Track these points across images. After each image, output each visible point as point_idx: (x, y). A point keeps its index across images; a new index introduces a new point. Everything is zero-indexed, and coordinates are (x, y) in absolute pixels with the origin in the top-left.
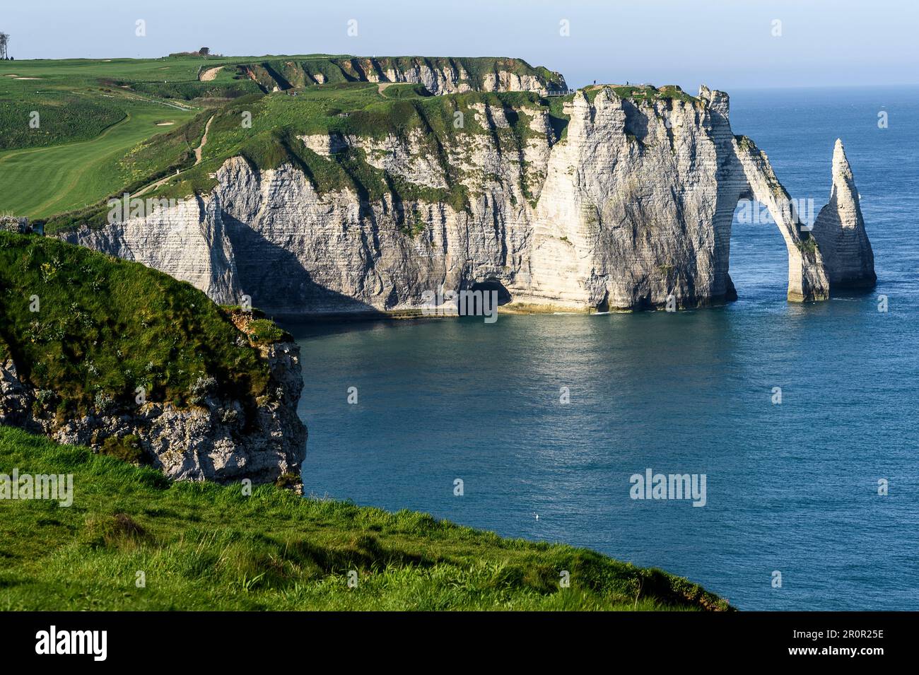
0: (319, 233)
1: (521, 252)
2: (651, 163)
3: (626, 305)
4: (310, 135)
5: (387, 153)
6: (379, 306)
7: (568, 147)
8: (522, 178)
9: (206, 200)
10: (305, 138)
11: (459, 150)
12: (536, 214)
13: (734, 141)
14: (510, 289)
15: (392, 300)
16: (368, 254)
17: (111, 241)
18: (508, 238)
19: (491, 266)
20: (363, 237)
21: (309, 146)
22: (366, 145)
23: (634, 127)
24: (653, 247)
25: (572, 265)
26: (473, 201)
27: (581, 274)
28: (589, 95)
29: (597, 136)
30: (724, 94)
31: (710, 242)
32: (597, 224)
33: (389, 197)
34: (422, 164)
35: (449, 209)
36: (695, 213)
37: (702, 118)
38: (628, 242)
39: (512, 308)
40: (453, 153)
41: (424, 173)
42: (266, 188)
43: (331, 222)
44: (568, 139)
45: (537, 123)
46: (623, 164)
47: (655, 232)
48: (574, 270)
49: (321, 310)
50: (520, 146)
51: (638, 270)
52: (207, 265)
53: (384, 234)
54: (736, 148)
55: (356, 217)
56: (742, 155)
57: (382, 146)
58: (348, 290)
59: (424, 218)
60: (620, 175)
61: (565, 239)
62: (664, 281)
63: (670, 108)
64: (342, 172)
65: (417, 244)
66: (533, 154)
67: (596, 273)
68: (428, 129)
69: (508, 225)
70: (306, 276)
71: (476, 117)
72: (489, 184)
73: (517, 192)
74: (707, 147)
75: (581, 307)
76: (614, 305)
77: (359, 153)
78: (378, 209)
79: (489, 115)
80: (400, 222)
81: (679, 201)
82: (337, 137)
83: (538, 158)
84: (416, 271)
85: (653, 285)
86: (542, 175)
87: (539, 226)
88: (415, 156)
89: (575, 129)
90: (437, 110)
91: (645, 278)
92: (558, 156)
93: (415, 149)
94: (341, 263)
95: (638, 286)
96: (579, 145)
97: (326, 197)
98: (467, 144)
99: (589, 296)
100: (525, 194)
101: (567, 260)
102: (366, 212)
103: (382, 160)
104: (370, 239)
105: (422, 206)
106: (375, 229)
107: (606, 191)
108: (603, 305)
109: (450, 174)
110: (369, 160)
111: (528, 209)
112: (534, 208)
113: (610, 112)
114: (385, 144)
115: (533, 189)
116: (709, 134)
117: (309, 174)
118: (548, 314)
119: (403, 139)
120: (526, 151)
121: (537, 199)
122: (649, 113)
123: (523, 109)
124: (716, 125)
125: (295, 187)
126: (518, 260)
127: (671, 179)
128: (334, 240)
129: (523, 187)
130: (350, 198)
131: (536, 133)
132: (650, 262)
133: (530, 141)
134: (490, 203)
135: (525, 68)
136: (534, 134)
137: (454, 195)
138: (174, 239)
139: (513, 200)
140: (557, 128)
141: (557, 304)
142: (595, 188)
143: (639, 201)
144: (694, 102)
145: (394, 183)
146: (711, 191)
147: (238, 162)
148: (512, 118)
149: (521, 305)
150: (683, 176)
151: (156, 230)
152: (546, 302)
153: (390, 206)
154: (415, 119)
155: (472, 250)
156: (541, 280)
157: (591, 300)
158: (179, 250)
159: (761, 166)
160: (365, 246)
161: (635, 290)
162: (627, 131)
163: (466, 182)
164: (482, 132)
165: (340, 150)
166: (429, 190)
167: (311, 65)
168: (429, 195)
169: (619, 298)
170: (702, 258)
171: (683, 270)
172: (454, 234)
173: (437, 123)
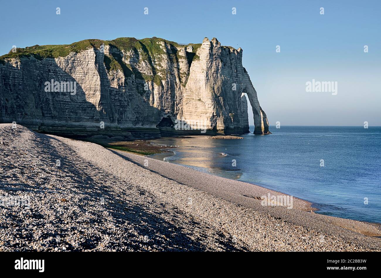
1: (179, 105)
8: (179, 75)
11: (156, 60)
12: (186, 89)
15: (135, 123)
19: (170, 111)
27: (208, 115)
32: (214, 94)
33: (134, 76)
34: (143, 64)
35: (155, 84)
40: (154, 61)
41: (144, 68)
43: (113, 84)
44: (200, 58)
45: (182, 53)
48: (204, 113)
50: (177, 61)
53: (132, 92)
54: (243, 71)
55: (123, 83)
56: (245, 74)
57: (128, 54)
59: (146, 88)
61: (200, 100)
62: (232, 120)
65: (143, 99)
67: (214, 114)
69: (175, 93)
71: (161, 47)
72: (168, 76)
73: (177, 80)
76: (218, 128)
77: (119, 57)
83: (184, 67)
86: (187, 74)
87: (187, 94)
88: (141, 60)
90: (147, 44)
92: (195, 65)
93: (141, 58)
96: (206, 60)
97: (111, 72)
98: (159, 58)
99: (211, 124)
100: (181, 82)
105: (145, 82)
107: (215, 81)
108: (215, 129)
109: (154, 69)
110: (123, 59)
111: (182, 87)
112: (184, 87)
115: (184, 80)
126: (178, 109)
129: (179, 79)
131: (183, 57)
133: (180, 60)
136: (181, 57)
138: (80, 71)
139: (176, 83)
140: (188, 56)
142: (212, 79)
155: (163, 103)
157: (211, 126)
158: (82, 78)
161: (225, 122)
164: (164, 53)
166: (147, 76)
168: (147, 78)
169: (220, 126)
172: (157, 95)
173: (147, 48)
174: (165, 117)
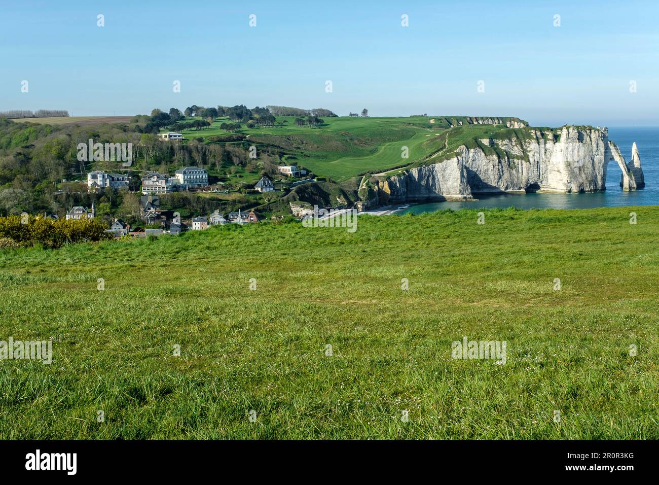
0: (486, 168)
1: (545, 175)
3: (577, 191)
4: (483, 139)
5: (506, 145)
6: (503, 189)
7: (560, 144)
9: (459, 158)
10: (482, 140)
11: (527, 144)
13: (609, 142)
14: (541, 186)
15: (506, 188)
16: (500, 174)
17: (431, 170)
18: (541, 170)
19: (536, 179)
20: (499, 170)
21: (483, 142)
22: (500, 142)
23: (580, 138)
24: (585, 174)
26: (531, 159)
28: (568, 128)
29: (570, 140)
30: (607, 129)
31: (602, 173)
32: (569, 167)
33: (506, 158)
34: (516, 148)
35: (523, 161)
36: (597, 164)
37: (600, 135)
38: (578, 172)
39: (542, 191)
40: (525, 145)
41: (516, 151)
42: (471, 155)
43: (489, 165)
44: (560, 141)
45: (550, 136)
46: (577, 149)
47: (586, 169)
48: (562, 180)
49: (486, 191)
51: (581, 181)
52: (459, 177)
53: (504, 169)
54: (609, 145)
56: (611, 147)
57: (504, 143)
58: (494, 184)
59: (516, 164)
60: (576, 152)
61: (559, 171)
62: (588, 184)
63: (591, 132)
64: (493, 150)
66: (549, 145)
67: (568, 181)
68: (518, 138)
69: (541, 166)
70: (481, 181)
71: (532, 134)
74: (602, 144)
75: (563, 191)
76: (573, 191)
77: (497, 145)
78: (503, 161)
79: (536, 134)
80: (509, 165)
81: (593, 161)
82: (491, 139)
83: (550, 147)
84: (513, 180)
85: (585, 185)
87: (550, 167)
88: (514, 146)
89: (563, 138)
90: (520, 132)
91: (583, 183)
92: (557, 146)
93: (514, 144)
94: (492, 177)
95: (581, 185)
96: (564, 143)
97: (488, 157)
98: (529, 142)
100: (546, 158)
101: (559, 177)
102: (500, 162)
103: (504, 147)
104: (501, 170)
105: (516, 160)
106: (502, 167)
107: (572, 156)
108: (570, 191)
109: (524, 151)
110: (500, 147)
113: (574, 133)
114: (506, 141)
116: (602, 140)
117: (483, 151)
118: (553, 193)
119: (510, 141)
120: (547, 144)
121: (550, 159)
122: (585, 134)
123: (546, 132)
124: (604, 138)
125: (479, 154)
126: (543, 177)
127: (591, 154)
128: (490, 170)
129: (546, 155)
130: (495, 157)
132: (584, 178)
133: (548, 142)
134: (536, 160)
135: (518, 120)
136: (549, 140)
137: (526, 158)
138: (449, 170)
139: (543, 159)
140: (556, 138)
141: (556, 190)
144: (598, 130)
145: (507, 154)
146: (602, 157)
147: (463, 147)
148: (542, 135)
149: (544, 190)
150: (594, 153)
151: (444, 167)
152: (552, 190)
153: (506, 160)
154: (514, 135)
155: (530, 174)
156: (550, 183)
157: (566, 189)
159: (617, 150)
160: (499, 172)
161: (580, 187)
162: (578, 139)
163: (529, 154)
164: (534, 139)
165: (492, 144)
166: (518, 156)
167: (458, 119)
168: (518, 157)
169: (575, 189)
170: (599, 178)
171: (594, 181)
172: (525, 169)
173: (520, 136)
174: (532, 183)
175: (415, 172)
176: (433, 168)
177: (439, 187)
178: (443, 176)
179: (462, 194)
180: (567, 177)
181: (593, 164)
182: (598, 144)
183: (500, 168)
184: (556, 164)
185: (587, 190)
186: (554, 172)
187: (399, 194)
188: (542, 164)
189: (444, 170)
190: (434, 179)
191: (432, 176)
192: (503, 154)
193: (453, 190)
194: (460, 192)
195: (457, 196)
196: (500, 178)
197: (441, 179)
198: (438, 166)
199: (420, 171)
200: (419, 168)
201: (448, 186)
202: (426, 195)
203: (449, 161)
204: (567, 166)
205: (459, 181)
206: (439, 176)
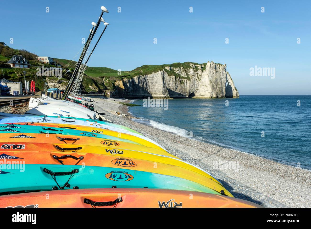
2: (218, 74)
3: (215, 97)
5: (178, 70)
7: (206, 71)
8: (198, 76)
9: (162, 72)
11: (188, 71)
12: (200, 82)
14: (195, 94)
16: (176, 87)
17: (145, 78)
18: (196, 86)
21: (166, 68)
22: (175, 69)
24: (218, 88)
25: (207, 90)
26: (191, 79)
27: (209, 91)
29: (211, 69)
32: (211, 83)
33: (179, 78)
34: (183, 73)
35: (187, 80)
36: (223, 83)
37: (224, 68)
38: (215, 87)
40: (187, 71)
41: (183, 74)
43: (171, 81)
44: (206, 69)
45: (199, 67)
46: (214, 74)
47: (219, 85)
48: (208, 91)
50: (197, 71)
51: (217, 91)
52: (162, 84)
53: (178, 84)
55: (175, 80)
56: (228, 75)
57: (177, 69)
59: (184, 82)
60: (214, 76)
61: (206, 86)
63: (220, 66)
64: (172, 73)
65: (183, 86)
66: (199, 72)
67: (211, 91)
71: (191, 66)
72: (193, 77)
73: (197, 78)
74: (224, 72)
75: (208, 97)
76: (214, 97)
77: (174, 70)
78: (177, 79)
80: (180, 82)
81: (221, 81)
82: (170, 67)
84: (183, 90)
85: (219, 94)
86: (201, 76)
87: (201, 84)
88: (182, 71)
89: (208, 68)
91: (218, 93)
92: (204, 72)
95: (217, 94)
96: (208, 70)
97: (170, 77)
99: (210, 95)
100: (199, 79)
101: (206, 89)
103: (177, 71)
104: (176, 84)
105: (183, 79)
107: (212, 78)
108: (212, 97)
109: (187, 75)
110: (175, 71)
111: (199, 81)
113: (213, 66)
115: (200, 78)
117: (167, 73)
119: (180, 68)
120: (198, 72)
121: (200, 79)
123: (196, 65)
125: (165, 75)
126: (197, 89)
127: (220, 77)
129: (198, 77)
130: (173, 77)
132: (218, 90)
133: (198, 70)
134: (193, 80)
136: (199, 69)
137: (188, 78)
138: (156, 79)
139: (196, 79)
140: (202, 68)
141: (204, 97)
142: (211, 77)
143: (217, 80)
144: (223, 65)
145: (179, 76)
146: (225, 79)
149: (197, 97)
150: (222, 77)
151: (153, 77)
152: (202, 96)
153: (179, 79)
155: (191, 87)
156: (201, 93)
159: (230, 76)
162: (215, 69)
163: (189, 76)
164: (192, 68)
165: (171, 69)
166: (184, 77)
168: (185, 78)
169: (214, 96)
171: (222, 92)
172: (188, 84)
173: (184, 66)
174: (192, 92)
175: (136, 79)
176: (146, 77)
177: (149, 90)
178: (152, 83)
179: (164, 94)
180: (211, 88)
181: (221, 83)
182: (223, 72)
183: (176, 83)
184: (204, 82)
185: (220, 96)
186: (203, 86)
187: (129, 91)
188: (196, 82)
189: (153, 79)
190: (146, 84)
191: (145, 83)
192: (177, 76)
193: (158, 92)
194: (163, 93)
195: (160, 96)
196: (176, 89)
197: (150, 85)
198: (149, 76)
199: (139, 78)
200: (138, 76)
201: (155, 89)
202: (143, 95)
203: (156, 73)
204: (210, 83)
205: (162, 86)
206: (149, 83)
